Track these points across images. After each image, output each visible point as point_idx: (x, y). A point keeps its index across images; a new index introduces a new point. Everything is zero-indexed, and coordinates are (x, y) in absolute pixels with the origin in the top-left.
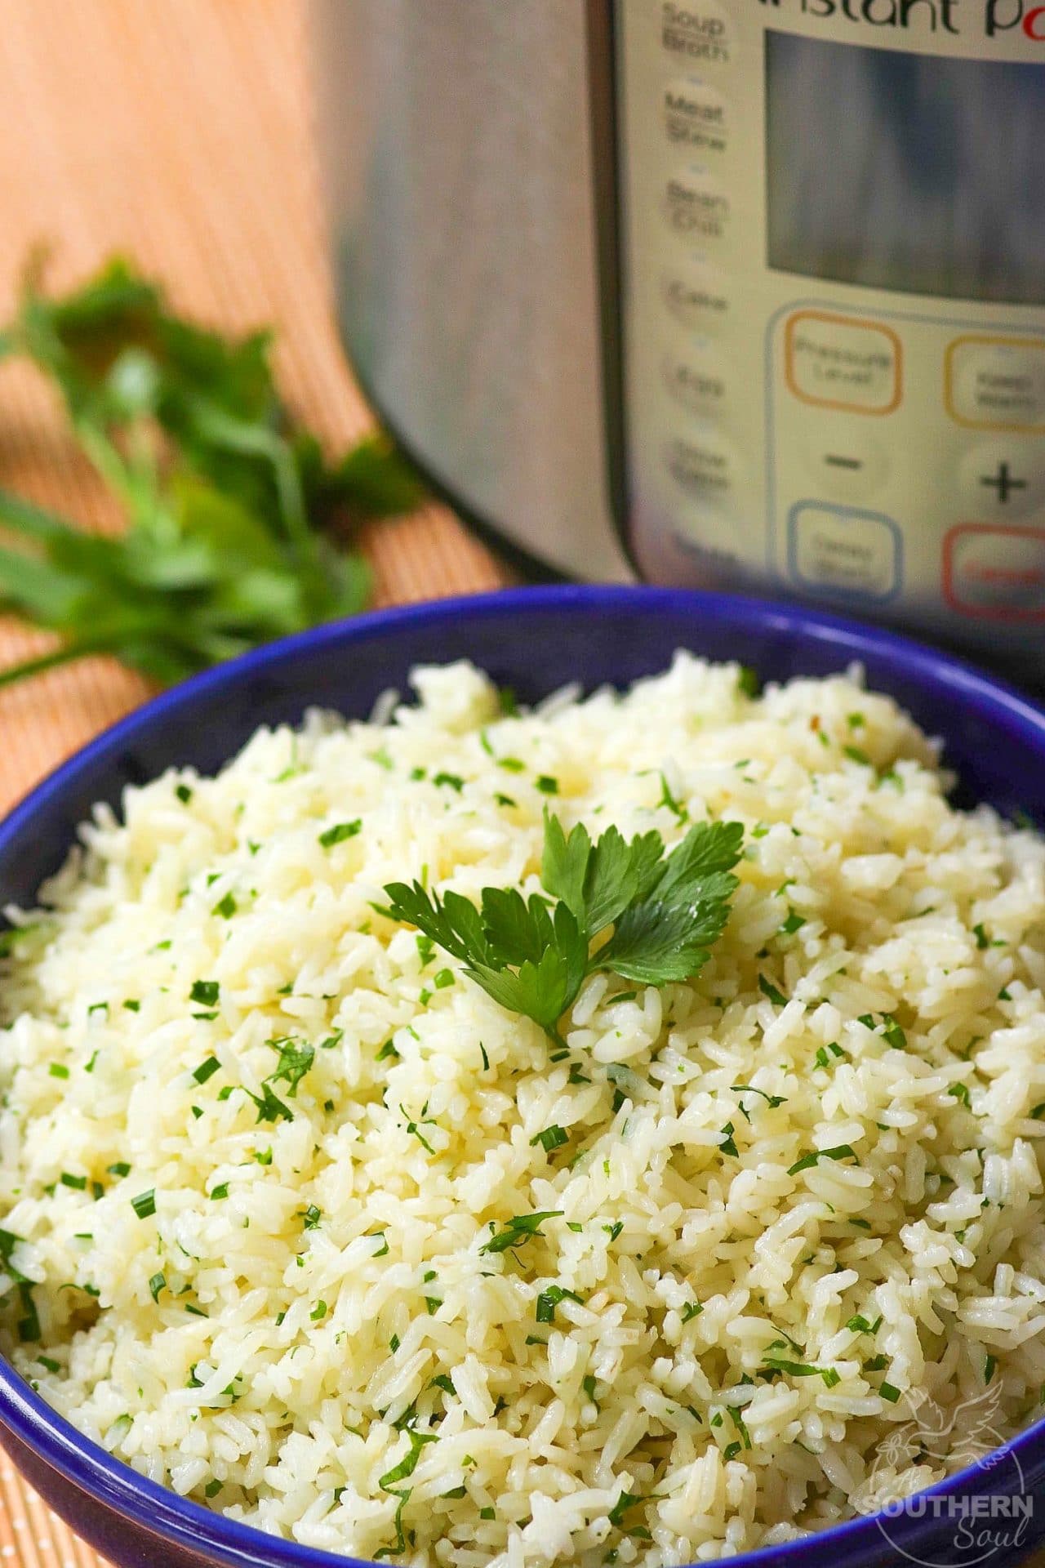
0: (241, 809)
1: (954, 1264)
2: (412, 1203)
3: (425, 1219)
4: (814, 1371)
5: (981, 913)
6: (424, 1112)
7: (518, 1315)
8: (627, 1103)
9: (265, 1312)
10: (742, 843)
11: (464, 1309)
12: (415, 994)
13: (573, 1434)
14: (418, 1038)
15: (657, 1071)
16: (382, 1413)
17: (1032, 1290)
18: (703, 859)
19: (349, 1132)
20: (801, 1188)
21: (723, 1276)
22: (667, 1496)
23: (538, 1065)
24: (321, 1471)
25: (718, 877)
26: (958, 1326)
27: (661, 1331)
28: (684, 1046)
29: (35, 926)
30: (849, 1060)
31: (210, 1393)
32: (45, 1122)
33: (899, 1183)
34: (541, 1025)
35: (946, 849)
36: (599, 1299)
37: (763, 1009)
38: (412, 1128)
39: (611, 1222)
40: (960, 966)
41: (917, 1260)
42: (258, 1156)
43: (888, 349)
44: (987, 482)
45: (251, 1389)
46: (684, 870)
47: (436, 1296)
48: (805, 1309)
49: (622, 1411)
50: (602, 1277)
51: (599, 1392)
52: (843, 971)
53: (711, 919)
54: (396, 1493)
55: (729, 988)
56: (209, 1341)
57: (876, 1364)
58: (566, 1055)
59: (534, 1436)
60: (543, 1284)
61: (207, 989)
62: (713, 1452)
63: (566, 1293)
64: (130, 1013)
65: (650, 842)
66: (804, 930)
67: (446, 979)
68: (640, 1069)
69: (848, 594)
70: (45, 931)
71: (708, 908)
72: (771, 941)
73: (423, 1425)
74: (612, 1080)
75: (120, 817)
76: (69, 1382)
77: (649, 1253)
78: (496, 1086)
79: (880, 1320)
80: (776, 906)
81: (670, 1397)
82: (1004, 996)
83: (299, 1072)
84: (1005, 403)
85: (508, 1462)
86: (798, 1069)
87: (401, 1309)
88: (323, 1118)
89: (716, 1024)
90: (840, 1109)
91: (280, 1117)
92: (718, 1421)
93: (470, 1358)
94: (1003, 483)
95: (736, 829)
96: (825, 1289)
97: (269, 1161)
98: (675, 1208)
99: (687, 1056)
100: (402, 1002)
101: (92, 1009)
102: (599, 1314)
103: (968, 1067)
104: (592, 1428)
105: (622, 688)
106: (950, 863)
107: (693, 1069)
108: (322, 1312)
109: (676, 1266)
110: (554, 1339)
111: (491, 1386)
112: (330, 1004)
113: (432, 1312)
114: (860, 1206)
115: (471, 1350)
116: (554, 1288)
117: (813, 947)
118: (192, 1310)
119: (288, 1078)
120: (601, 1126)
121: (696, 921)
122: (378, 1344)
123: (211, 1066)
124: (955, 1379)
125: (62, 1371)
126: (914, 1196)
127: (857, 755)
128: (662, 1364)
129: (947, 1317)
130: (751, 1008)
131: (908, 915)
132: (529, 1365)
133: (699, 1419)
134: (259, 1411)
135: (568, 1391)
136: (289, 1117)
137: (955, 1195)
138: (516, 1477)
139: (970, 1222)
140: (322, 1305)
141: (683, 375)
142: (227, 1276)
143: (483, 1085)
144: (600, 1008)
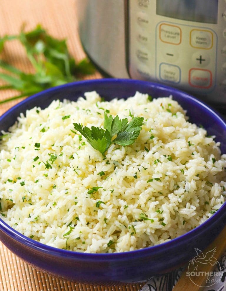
0: (49, 115)
1: (178, 202)
2: (74, 185)
3: (76, 188)
4: (149, 219)
5: (190, 139)
6: (77, 167)
7: (92, 206)
8: (117, 168)
9: (44, 204)
10: (143, 121)
11: (82, 204)
12: (78, 147)
13: (102, 229)
14: (77, 155)
15: (123, 163)
16: (65, 224)
17: (193, 207)
18: (136, 124)
19: (63, 171)
20: (149, 186)
21: (133, 201)
22: (119, 242)
23: (100, 160)
24: (52, 233)
25: (138, 127)
26: (178, 214)
27: (120, 210)
28: (129, 158)
29: (7, 135)
30: (161, 162)
31: (32, 219)
32: (6, 170)
33: (169, 186)
34: (101, 153)
35: (185, 128)
36: (108, 203)
37: (145, 153)
38: (74, 170)
39: (112, 190)
40: (184, 147)
41: (171, 200)
42: (45, 175)
43: (179, 31)
44: (197, 59)
45: (40, 218)
46: (132, 126)
47: (77, 202)
48: (148, 208)
49: (111, 225)
50: (109, 199)
51: (107, 221)
52: (161, 147)
53: (136, 135)
54: (66, 238)
55: (138, 148)
56: (33, 210)
57: (161, 220)
58: (106, 159)
59: (94, 229)
60: (98, 201)
61: (38, 145)
62: (128, 234)
63: (102, 202)
64: (23, 149)
65: (125, 120)
66: (154, 138)
67: (84, 144)
68: (120, 162)
69: (170, 82)
70: (9, 136)
71: (135, 133)
72: (148, 140)
73: (73, 226)
74: (114, 164)
75: (25, 116)
76: (6, 218)
77: (119, 196)
78: (92, 164)
79: (163, 211)
80: (149, 134)
81: (121, 223)
82: (193, 154)
83: (54, 160)
84: (201, 43)
85: (89, 233)
86: (151, 164)
87: (70, 204)
88: (58, 169)
89: (135, 155)
90: (158, 171)
91: (50, 168)
92: (130, 228)
93: (83, 214)
94: (201, 60)
95: (142, 119)
96: (153, 204)
97: (47, 176)
98: (124, 188)
99: (129, 160)
100: (75, 148)
101: (16, 148)
102: (108, 206)
103: (184, 166)
104: (105, 228)
105: (126, 99)
106: (185, 130)
107: (130, 163)
108: (55, 204)
109: (124, 199)
110: (99, 211)
111: (86, 219)
112: (61, 148)
113: (76, 205)
114: (161, 189)
115: (83, 212)
116: (100, 201)
117: (155, 142)
118: (30, 204)
119: (52, 161)
120: (111, 172)
121: (133, 135)
122: (65, 210)
123: (37, 158)
124: (177, 224)
125: (5, 216)
126: (171, 189)
127: (169, 111)
128: (120, 216)
129: (177, 212)
130: (143, 152)
131: (175, 138)
132: (94, 216)
133: (126, 227)
134: (42, 223)
135: (101, 221)
136: (51, 168)
137: (179, 189)
138: (90, 236)
139: (182, 194)
140: (55, 203)
141: (140, 36)
142: (37, 197)
143: (89, 164)
144: (113, 151)
